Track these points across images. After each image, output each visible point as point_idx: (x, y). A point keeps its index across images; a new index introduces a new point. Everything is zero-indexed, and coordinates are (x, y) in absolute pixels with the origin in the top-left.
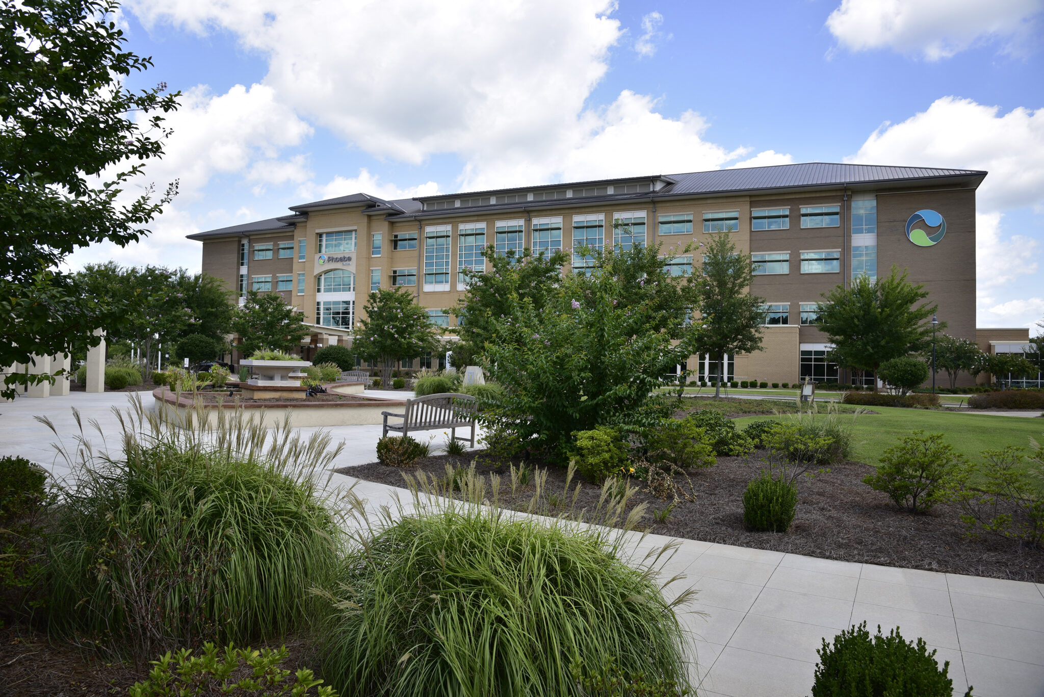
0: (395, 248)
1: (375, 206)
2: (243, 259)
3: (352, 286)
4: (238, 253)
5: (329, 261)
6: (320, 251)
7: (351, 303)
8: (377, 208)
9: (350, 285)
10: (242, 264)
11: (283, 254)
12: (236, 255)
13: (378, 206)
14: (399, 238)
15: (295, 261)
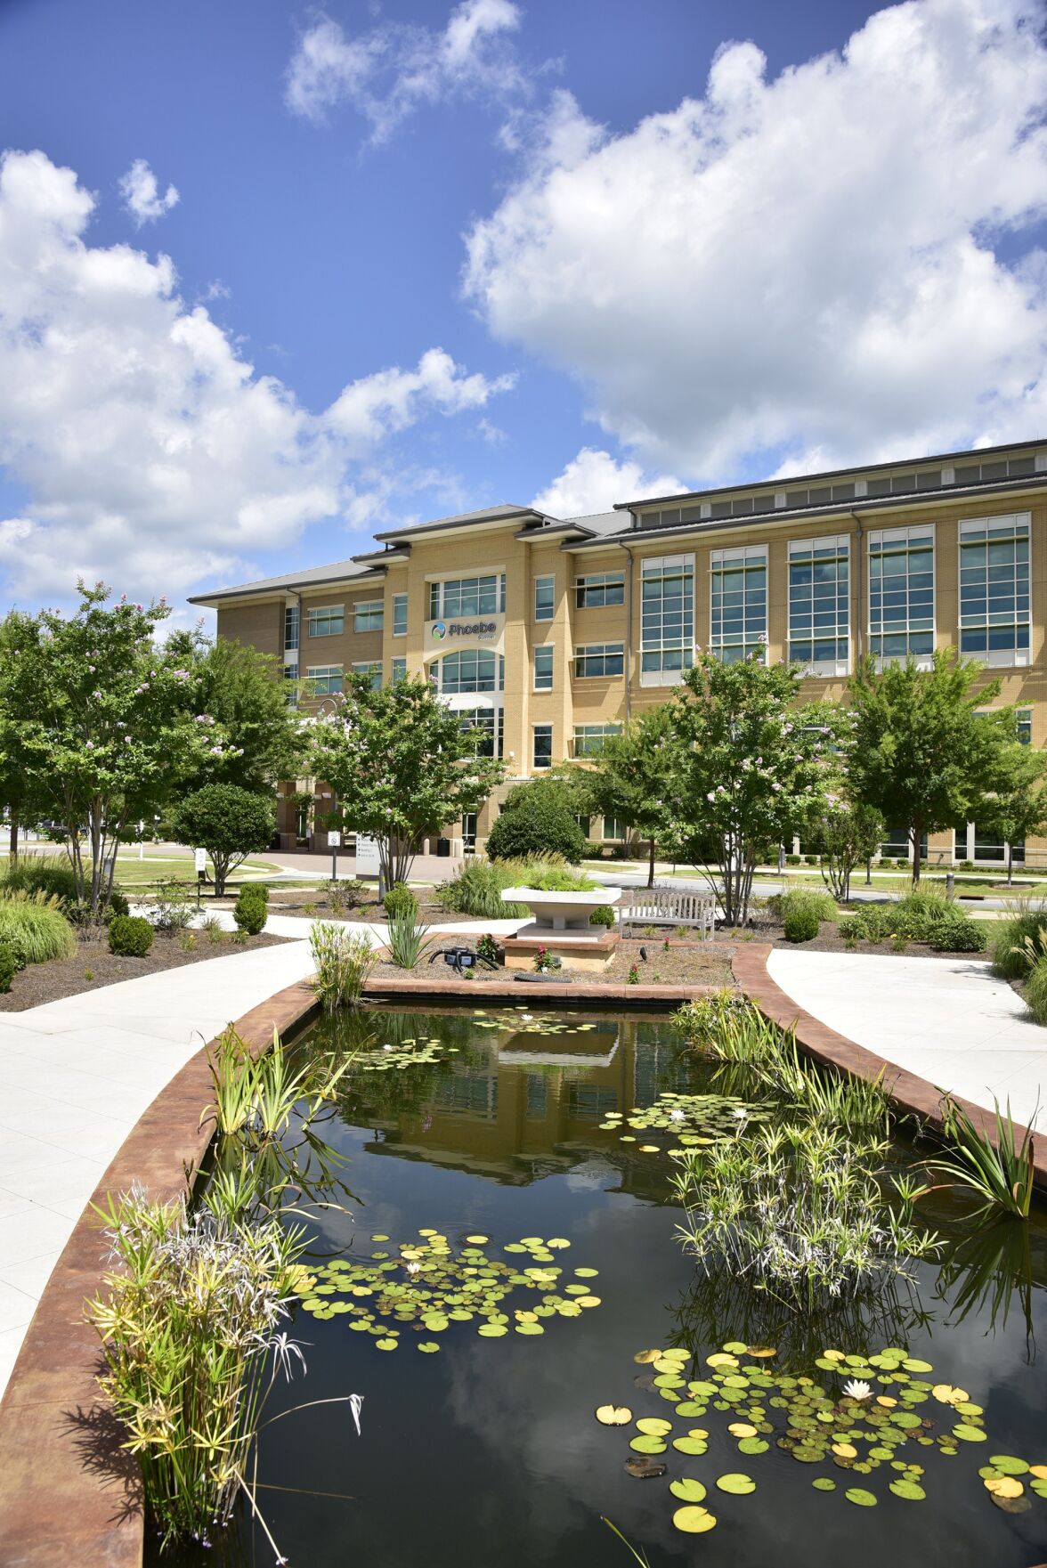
0: (580, 605)
1: (541, 525)
2: (289, 637)
3: (497, 681)
4: (281, 627)
5: (451, 632)
6: (434, 617)
7: (496, 713)
8: (544, 527)
9: (493, 678)
10: (289, 646)
11: (363, 624)
12: (276, 631)
13: (547, 524)
14: (586, 586)
15: (387, 635)
